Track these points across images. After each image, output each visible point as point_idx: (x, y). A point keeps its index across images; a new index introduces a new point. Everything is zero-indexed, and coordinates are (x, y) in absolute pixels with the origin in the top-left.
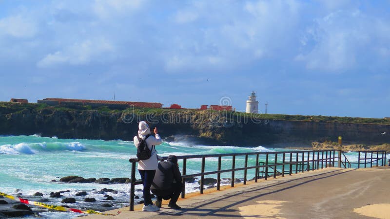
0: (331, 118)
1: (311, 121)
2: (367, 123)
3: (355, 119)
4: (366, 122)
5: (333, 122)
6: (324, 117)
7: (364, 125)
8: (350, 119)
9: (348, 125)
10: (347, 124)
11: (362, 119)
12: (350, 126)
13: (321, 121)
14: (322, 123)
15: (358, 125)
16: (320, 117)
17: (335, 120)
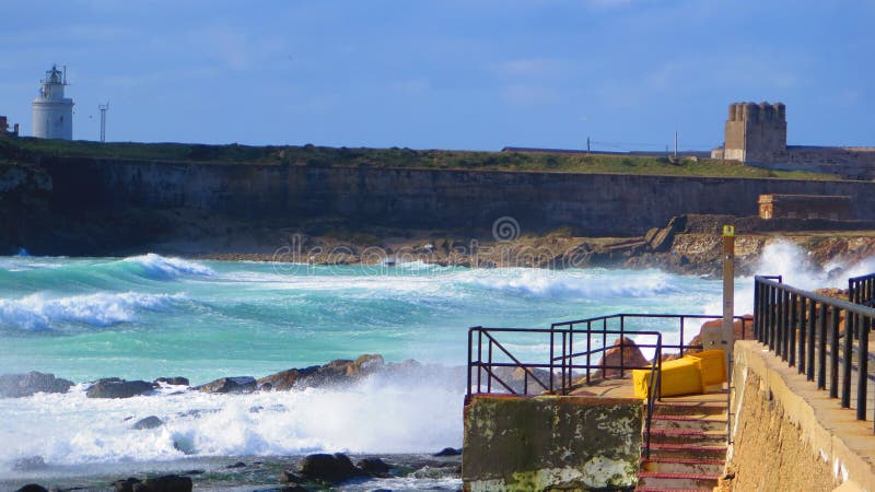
0: (346, 154)
1: (279, 163)
2: (465, 169)
3: (425, 153)
4: (462, 163)
5: (355, 165)
6: (322, 149)
7: (455, 173)
8: (410, 155)
9: (403, 174)
10: (398, 171)
11: (450, 154)
12: (409, 176)
13: (312, 164)
14: (317, 171)
15: (435, 175)
16: (309, 148)
17: (360, 159)
